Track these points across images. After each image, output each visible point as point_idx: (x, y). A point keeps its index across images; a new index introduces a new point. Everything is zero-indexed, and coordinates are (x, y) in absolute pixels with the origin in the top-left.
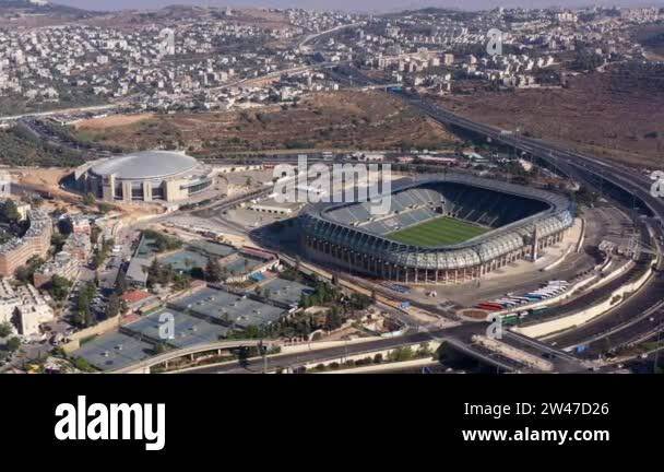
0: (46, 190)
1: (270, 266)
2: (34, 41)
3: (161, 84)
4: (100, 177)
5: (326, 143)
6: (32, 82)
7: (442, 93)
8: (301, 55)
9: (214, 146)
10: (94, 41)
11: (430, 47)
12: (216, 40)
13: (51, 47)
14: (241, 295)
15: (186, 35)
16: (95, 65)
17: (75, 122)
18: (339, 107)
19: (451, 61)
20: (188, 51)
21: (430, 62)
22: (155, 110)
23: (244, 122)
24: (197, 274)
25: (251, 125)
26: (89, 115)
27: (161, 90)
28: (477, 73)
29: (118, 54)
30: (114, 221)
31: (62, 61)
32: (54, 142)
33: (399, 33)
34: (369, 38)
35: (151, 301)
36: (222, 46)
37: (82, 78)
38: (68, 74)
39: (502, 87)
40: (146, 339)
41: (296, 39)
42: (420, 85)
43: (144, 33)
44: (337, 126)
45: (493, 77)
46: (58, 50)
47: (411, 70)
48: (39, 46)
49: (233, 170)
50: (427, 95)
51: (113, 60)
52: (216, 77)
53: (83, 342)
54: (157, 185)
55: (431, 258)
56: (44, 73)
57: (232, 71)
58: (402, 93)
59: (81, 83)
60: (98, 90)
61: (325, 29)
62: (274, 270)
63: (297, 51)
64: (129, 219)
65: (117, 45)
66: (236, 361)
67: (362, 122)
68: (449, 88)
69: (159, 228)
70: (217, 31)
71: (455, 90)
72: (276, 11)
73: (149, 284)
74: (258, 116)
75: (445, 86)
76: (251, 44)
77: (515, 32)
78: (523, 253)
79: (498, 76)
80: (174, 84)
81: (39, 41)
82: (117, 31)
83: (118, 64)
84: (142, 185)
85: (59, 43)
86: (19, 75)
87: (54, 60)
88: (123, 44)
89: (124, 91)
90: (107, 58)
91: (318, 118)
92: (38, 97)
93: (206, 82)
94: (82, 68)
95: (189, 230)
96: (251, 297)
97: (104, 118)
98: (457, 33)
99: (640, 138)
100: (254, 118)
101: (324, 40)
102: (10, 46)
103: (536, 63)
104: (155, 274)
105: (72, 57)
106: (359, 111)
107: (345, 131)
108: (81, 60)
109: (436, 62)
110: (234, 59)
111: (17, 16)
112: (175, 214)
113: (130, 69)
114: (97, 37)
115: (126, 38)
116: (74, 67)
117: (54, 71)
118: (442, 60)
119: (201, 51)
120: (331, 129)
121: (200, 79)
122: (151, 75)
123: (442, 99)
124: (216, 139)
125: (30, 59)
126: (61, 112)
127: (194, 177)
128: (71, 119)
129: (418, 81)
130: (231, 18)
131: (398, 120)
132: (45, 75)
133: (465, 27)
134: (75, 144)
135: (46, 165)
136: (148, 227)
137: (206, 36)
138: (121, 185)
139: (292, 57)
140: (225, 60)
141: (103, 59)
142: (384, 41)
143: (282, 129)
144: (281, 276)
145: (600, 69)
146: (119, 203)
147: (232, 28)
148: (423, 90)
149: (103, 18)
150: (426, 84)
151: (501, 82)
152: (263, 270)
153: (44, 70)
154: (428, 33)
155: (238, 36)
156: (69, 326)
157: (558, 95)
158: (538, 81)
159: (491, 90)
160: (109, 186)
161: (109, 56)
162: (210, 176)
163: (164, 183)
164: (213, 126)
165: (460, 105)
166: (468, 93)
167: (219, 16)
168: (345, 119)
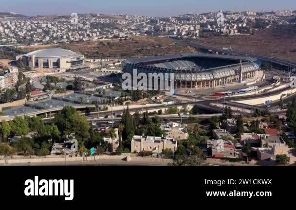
2: (9, 24)
3: (65, 37)
4: (27, 57)
7: (195, 38)
10: (36, 25)
11: (189, 24)
13: (16, 26)
16: (36, 32)
17: (21, 47)
19: (199, 27)
20: (79, 28)
21: (189, 29)
22: (60, 43)
23: (101, 45)
25: (104, 47)
26: (29, 44)
28: (211, 29)
29: (47, 29)
31: (21, 31)
33: (175, 20)
34: (161, 22)
37: (29, 36)
38: (23, 36)
39: (222, 35)
41: (128, 24)
42: (185, 35)
43: (60, 22)
44: (145, 48)
45: (218, 31)
46: (20, 27)
47: (181, 31)
48: (10, 26)
49: (94, 61)
50: (188, 38)
51: (44, 31)
52: (91, 35)
54: (55, 61)
55: (188, 75)
56: (12, 35)
57: (98, 33)
58: (176, 38)
59: (28, 38)
61: (142, 22)
62: (109, 87)
63: (129, 28)
64: (40, 74)
65: (47, 26)
66: (84, 114)
67: (157, 46)
68: (198, 35)
70: (93, 21)
71: (201, 36)
72: (120, 15)
74: (108, 43)
75: (196, 35)
76: (108, 25)
78: (235, 79)
79: (221, 30)
80: (71, 37)
81: (11, 23)
82: (47, 21)
83: (47, 33)
84: (48, 60)
85: (20, 25)
88: (50, 25)
89: (47, 40)
90: (41, 30)
91: (136, 45)
92: (7, 41)
94: (29, 34)
95: (69, 77)
96: (97, 96)
98: (201, 19)
100: (106, 44)
101: (142, 24)
103: (238, 26)
105: (26, 29)
106: (155, 42)
107: (149, 50)
108: (29, 31)
109: (192, 28)
110: (100, 30)
111: (3, 18)
112: (63, 73)
113: (51, 33)
114: (38, 23)
115: (51, 23)
116: (26, 33)
117: (16, 35)
118: (195, 28)
119: (85, 28)
122: (61, 34)
123: (195, 40)
124: (88, 52)
125: (6, 30)
127: (74, 58)
129: (184, 33)
133: (205, 17)
137: (87, 22)
138: (37, 60)
140: (96, 30)
143: (119, 49)
145: (267, 27)
146: (36, 69)
148: (186, 37)
150: (187, 35)
151: (222, 32)
152: (104, 87)
154: (188, 20)
155: (102, 23)
157: (249, 37)
158: (239, 31)
159: (218, 36)
160: (32, 61)
161: (43, 29)
162: (81, 58)
163: (59, 60)
164: (87, 47)
165: (203, 42)
166: (207, 37)
167: (94, 16)
168: (150, 45)
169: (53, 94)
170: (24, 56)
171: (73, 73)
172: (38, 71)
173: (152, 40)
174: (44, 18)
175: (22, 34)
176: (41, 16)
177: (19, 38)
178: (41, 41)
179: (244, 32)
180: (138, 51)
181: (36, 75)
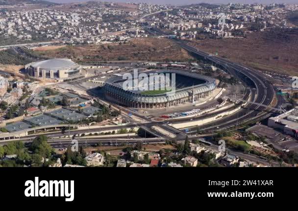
0: (13, 73)
1: (89, 101)
2: (27, 15)
3: (75, 34)
4: (33, 68)
5: (135, 58)
6: (22, 32)
7: (191, 39)
8: (139, 23)
9: (89, 58)
10: (52, 16)
11: (194, 20)
12: (104, 16)
13: (33, 18)
14: (73, 111)
15: (92, 14)
16: (50, 26)
18: (144, 44)
19: (201, 26)
20: (91, 20)
21: (192, 26)
22: (68, 44)
23: (102, 49)
24: (59, 103)
25: (105, 50)
26: (41, 45)
27: (75, 36)
29: (61, 21)
30: (36, 85)
31: (37, 24)
32: (22, 56)
33: (183, 14)
34: (170, 16)
35: (38, 111)
36: (106, 18)
37: (43, 31)
38: (38, 29)
39: (217, 37)
40: (31, 124)
41: (139, 16)
42: (183, 36)
44: (142, 52)
45: (214, 33)
46: (36, 20)
47: (183, 29)
48: (28, 18)
49: (91, 67)
50: (184, 40)
51: (58, 24)
52: (99, 31)
53: (7, 124)
54: (56, 71)
57: (106, 29)
58: (175, 39)
59: (42, 33)
60: (48, 36)
62: (90, 103)
63: (137, 21)
64: (42, 84)
65: (62, 18)
66: (61, 131)
67: (153, 50)
68: (195, 37)
69: (52, 88)
70: (105, 12)
71: (197, 38)
72: (134, 4)
73: (39, 106)
74: (109, 47)
75: (193, 36)
76: (119, 18)
77: (233, 14)
78: (189, 99)
79: (216, 32)
80: (80, 34)
81: (29, 16)
82: (63, 12)
83: (60, 26)
84: (50, 71)
85: (37, 17)
86: (17, 29)
87: (34, 23)
88: (64, 17)
89: (59, 37)
90: (56, 23)
91: (134, 48)
92: (23, 38)
93: (94, 33)
94: (45, 27)
95: (64, 89)
96: (77, 112)
97: (46, 46)
98: (208, 14)
99: (271, 59)
100: (107, 47)
101: (151, 16)
102: (16, 17)
103: (235, 27)
104: (43, 103)
105: (42, 22)
106: (152, 45)
107: (145, 53)
108: (46, 23)
109: (194, 26)
110: (109, 24)
111: (23, 5)
112: (61, 83)
113: (65, 27)
114: (54, 14)
115: (66, 15)
116: (41, 27)
117: (33, 28)
118: (197, 25)
119: (97, 20)
120: (139, 53)
121: (92, 32)
122: (72, 30)
123: (190, 41)
124: (89, 56)
125: (24, 23)
126: (29, 44)
127: (71, 69)
128: (33, 47)
129: (182, 34)
130: (113, 7)
131: (168, 50)
132: (29, 30)
133: (212, 11)
134: (31, 56)
135: (17, 64)
136: (48, 87)
137: (100, 14)
138: (41, 71)
139: (135, 24)
140: (105, 24)
141: (55, 23)
142: (176, 17)
143: (118, 52)
144: (92, 105)
145: (262, 30)
146: (40, 79)
147: (112, 11)
148: (184, 38)
149: (59, 6)
150: (185, 35)
151: (217, 35)
152: (86, 103)
153: (28, 28)
154: (196, 14)
155: (114, 14)
156: (4, 118)
157: (241, 41)
158: (233, 34)
159: (213, 38)
160: (37, 72)
161: (57, 22)
163: (58, 71)
164: (89, 50)
165: (198, 44)
166: (202, 39)
167: (108, 6)
168: (146, 49)
169: (45, 109)
170: (31, 66)
171: (70, 83)
172: (41, 80)
173: (149, 44)
174: (61, 6)
175: (37, 27)
176: (58, 4)
177: (35, 32)
178: (53, 38)
179: (237, 35)
180: (135, 55)
181: (38, 86)
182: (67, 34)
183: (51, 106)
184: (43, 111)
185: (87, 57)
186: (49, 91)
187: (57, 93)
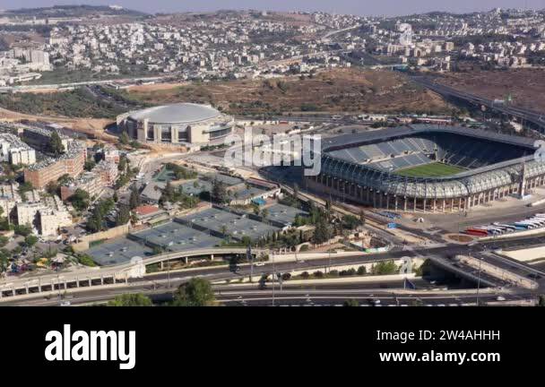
0: (91, 132)
1: (271, 194)
2: (107, 32)
3: (202, 63)
4: (135, 121)
5: (336, 107)
6: (101, 61)
7: (442, 71)
8: (322, 44)
9: (240, 107)
10: (154, 34)
11: (433, 38)
12: (252, 33)
13: (120, 37)
14: (241, 215)
15: (228, 30)
16: (153, 50)
17: (127, 87)
18: (350, 79)
19: (452, 48)
20: (229, 41)
21: (433, 49)
22: (193, 79)
23: (267, 88)
24: (204, 196)
25: (272, 92)
26: (141, 82)
27: (202, 67)
28: (474, 55)
29: (172, 43)
30: (142, 156)
31: (127, 47)
32: (107, 100)
34: (380, 32)
35: (159, 215)
36: (256, 37)
37: (140, 59)
38: (130, 56)
39: (497, 67)
40: (149, 244)
41: (319, 34)
42: (423, 65)
43: (196, 28)
44: (347, 94)
45: (489, 59)
46: (125, 39)
47: (416, 55)
48: (109, 36)
49: (252, 123)
50: (428, 73)
51: (168, 48)
52: (249, 59)
53: (92, 244)
54: (183, 129)
55: (420, 187)
56: (111, 55)
57: (262, 55)
58: (407, 71)
59: (139, 62)
60: (151, 67)
61: (344, 27)
62: (275, 197)
63: (319, 42)
64: (156, 155)
65: (172, 37)
66: (227, 266)
67: (370, 91)
68: (448, 67)
69: (181, 163)
70: (254, 27)
71: (454, 69)
72: (305, 14)
73: (161, 202)
74: (279, 85)
75: (445, 65)
76: (282, 36)
77: (510, 26)
78: (511, 191)
79: (493, 57)
80: (213, 64)
81: (111, 32)
82: (173, 26)
83: (171, 51)
84: (170, 129)
85: (127, 34)
86: (91, 56)
87: (120, 46)
88: (177, 36)
89: (172, 68)
90: (162, 45)
91: (331, 87)
92: (103, 71)
93: (240, 62)
94: (142, 53)
95: (206, 166)
96: (251, 217)
97: (151, 84)
98: (458, 27)
100: (276, 86)
101: (343, 34)
102: (87, 36)
103: (528, 48)
104: (168, 195)
105: (136, 44)
106: (366, 82)
107: (354, 98)
108: (142, 47)
109: (438, 49)
110: (266, 47)
111: (98, 17)
112: (196, 154)
113: (180, 53)
114: (156, 31)
115: (180, 31)
116: (136, 52)
117: (119, 54)
118: (444, 47)
119: (239, 41)
120: (342, 97)
121: (235, 60)
122: (196, 57)
123: (441, 76)
124: (241, 102)
125: (102, 45)
126: (118, 81)
127: (216, 124)
128: (125, 85)
129: (421, 62)
130: (267, 18)
131: (402, 92)
132: (112, 57)
133: (465, 22)
134: (124, 101)
135: (97, 116)
136: (172, 161)
137: (244, 30)
138: (153, 128)
139: (314, 46)
140: (258, 47)
141: (160, 46)
142: (394, 34)
143: (300, 96)
144: (280, 202)
146: (149, 144)
147: (267, 24)
148: (425, 69)
149: (164, 19)
150: (428, 64)
151: (496, 62)
152: (266, 195)
153: (111, 54)
154: (432, 27)
155: (271, 30)
156: (83, 231)
158: (529, 61)
159: (488, 69)
160: (143, 129)
161: (165, 44)
162: (229, 124)
163: (189, 129)
164: (240, 91)
165: (457, 80)
166: (465, 71)
167: (257, 16)
168: (355, 88)
169: (175, 210)
170: (129, 118)
171: (214, 154)
172: (153, 147)
173: (359, 79)
174: (168, 18)
175: (128, 53)
176: (162, 15)
177: (124, 61)
178: (162, 71)
179: (539, 62)
180: (334, 100)
181: (149, 159)
182: (187, 65)
183: (187, 203)
184: (172, 213)
185: (238, 104)
186: (174, 171)
187: (194, 174)
